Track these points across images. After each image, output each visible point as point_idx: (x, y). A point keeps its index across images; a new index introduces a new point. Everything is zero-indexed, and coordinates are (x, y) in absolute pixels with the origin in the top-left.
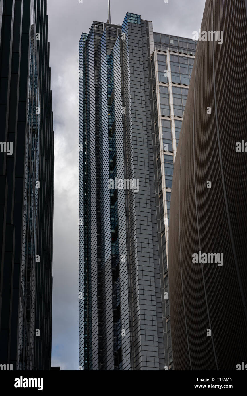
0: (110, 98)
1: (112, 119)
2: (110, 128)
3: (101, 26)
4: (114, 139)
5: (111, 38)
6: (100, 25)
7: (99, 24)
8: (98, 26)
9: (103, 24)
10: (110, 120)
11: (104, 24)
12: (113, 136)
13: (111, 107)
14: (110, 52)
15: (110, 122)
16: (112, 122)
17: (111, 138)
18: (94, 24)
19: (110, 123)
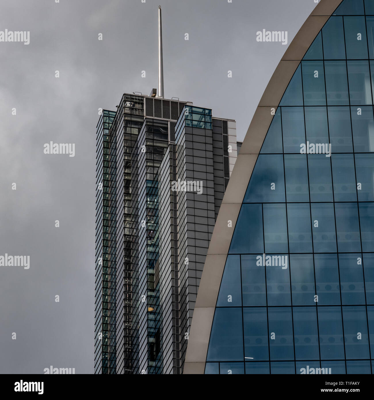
0: (152, 275)
1: (155, 320)
2: (152, 340)
3: (139, 103)
4: (159, 364)
5: (156, 143)
6: (137, 101)
7: (134, 100)
8: (134, 106)
9: (143, 100)
10: (152, 324)
11: (146, 99)
12: (158, 358)
13: (153, 294)
14: (154, 174)
15: (151, 328)
16: (155, 328)
17: (154, 364)
18: (125, 101)
19: (152, 330)
